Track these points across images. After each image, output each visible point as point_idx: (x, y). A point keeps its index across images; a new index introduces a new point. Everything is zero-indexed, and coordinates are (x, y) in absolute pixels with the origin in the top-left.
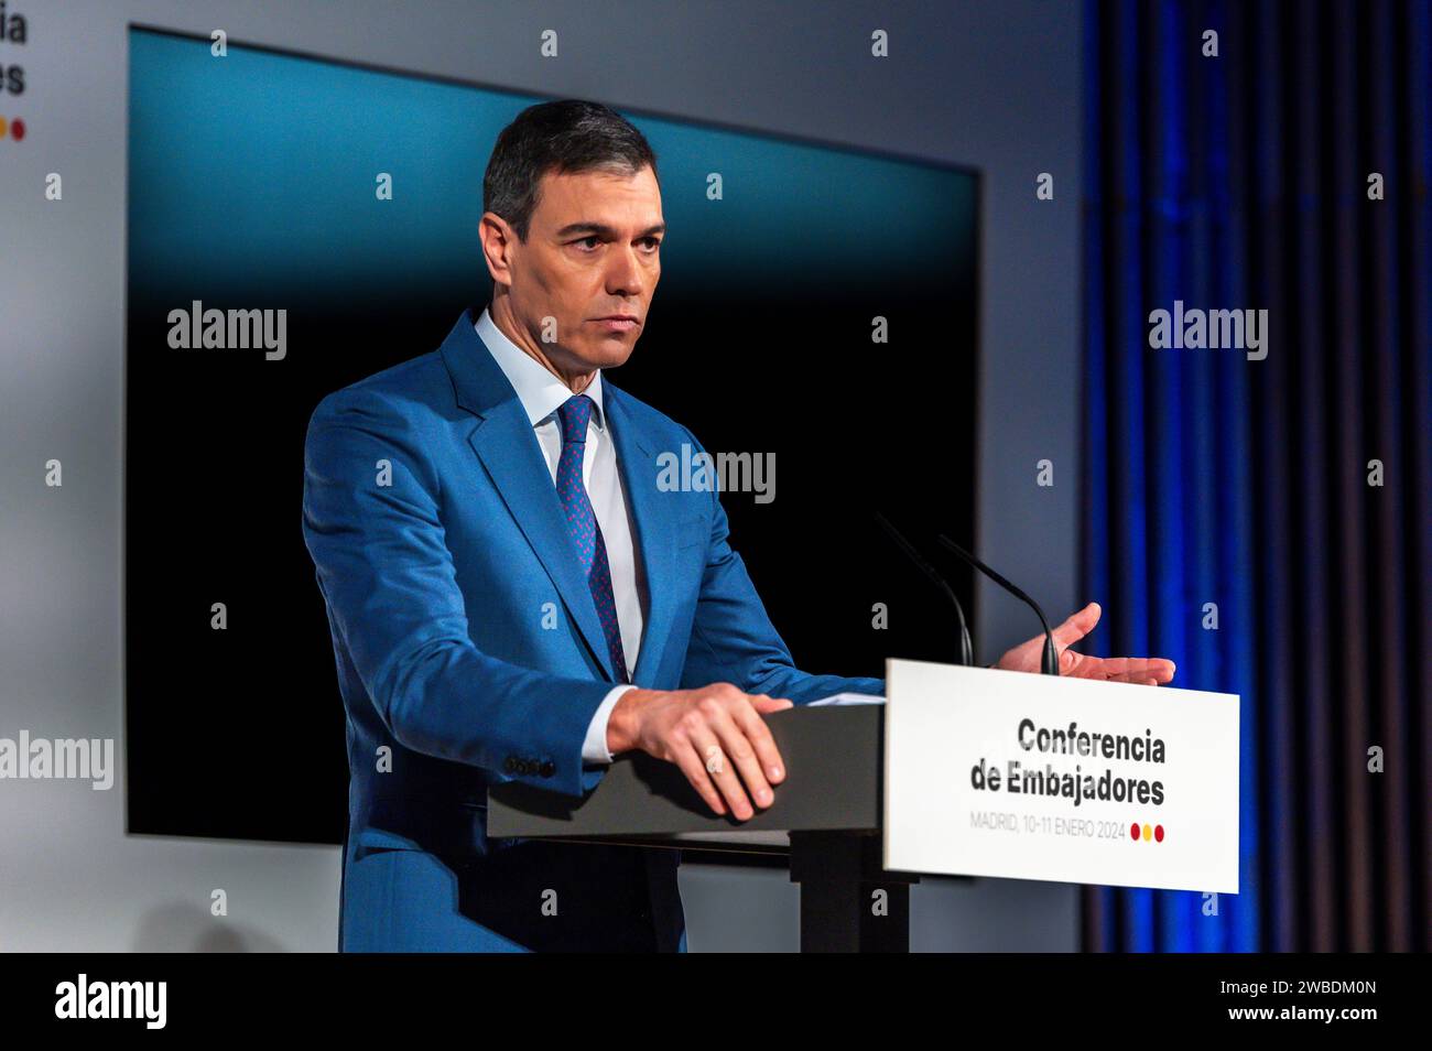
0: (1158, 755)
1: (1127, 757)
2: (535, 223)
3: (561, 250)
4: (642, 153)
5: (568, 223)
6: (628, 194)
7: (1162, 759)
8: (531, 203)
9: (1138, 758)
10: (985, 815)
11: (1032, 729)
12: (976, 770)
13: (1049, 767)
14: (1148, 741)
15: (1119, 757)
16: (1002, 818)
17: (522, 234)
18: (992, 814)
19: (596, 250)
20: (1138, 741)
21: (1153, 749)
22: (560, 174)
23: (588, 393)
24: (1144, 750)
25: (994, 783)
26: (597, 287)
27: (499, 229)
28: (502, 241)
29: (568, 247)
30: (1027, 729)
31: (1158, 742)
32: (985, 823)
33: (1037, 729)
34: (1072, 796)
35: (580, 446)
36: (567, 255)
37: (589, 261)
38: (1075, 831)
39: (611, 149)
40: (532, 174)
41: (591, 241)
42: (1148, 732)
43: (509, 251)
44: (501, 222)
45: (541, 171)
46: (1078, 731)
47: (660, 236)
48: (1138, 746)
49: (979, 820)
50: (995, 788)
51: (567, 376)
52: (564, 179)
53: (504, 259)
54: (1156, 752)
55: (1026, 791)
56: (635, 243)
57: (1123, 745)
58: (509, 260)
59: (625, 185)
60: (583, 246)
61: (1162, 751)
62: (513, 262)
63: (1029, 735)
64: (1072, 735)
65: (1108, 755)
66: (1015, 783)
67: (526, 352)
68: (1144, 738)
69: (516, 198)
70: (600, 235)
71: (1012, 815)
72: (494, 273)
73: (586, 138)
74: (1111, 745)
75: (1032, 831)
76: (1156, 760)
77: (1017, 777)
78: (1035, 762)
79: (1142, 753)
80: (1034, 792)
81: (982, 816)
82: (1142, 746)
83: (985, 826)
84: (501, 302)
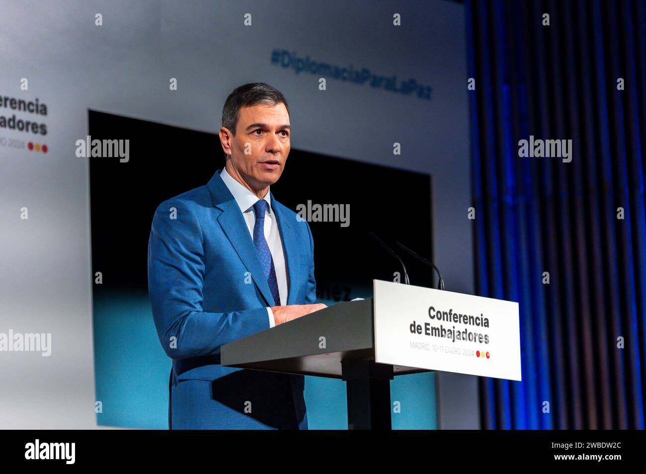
0: (486, 324)
1: (473, 324)
2: (238, 128)
3: (248, 136)
4: (279, 98)
5: (249, 125)
6: (273, 113)
7: (488, 326)
8: (236, 120)
9: (478, 325)
10: (416, 343)
11: (434, 311)
12: (411, 325)
13: (441, 326)
14: (482, 318)
15: (470, 324)
16: (423, 345)
17: (234, 133)
18: (419, 343)
19: (261, 135)
20: (477, 318)
21: (484, 322)
22: (246, 107)
23: (265, 199)
24: (480, 322)
25: (419, 331)
26: (262, 150)
27: (226, 133)
28: (228, 138)
29: (250, 135)
30: (432, 311)
31: (486, 319)
32: (417, 346)
33: (436, 311)
34: (451, 338)
35: (262, 219)
36: (250, 138)
37: (259, 140)
38: (454, 352)
39: (266, 95)
40: (236, 109)
41: (259, 131)
42: (482, 315)
43: (230, 141)
44: (226, 130)
45: (240, 107)
46: (453, 313)
47: (288, 130)
48: (478, 320)
49: (414, 345)
50: (420, 333)
51: (256, 191)
52: (248, 109)
53: (228, 144)
54: (485, 323)
55: (432, 335)
56: (277, 133)
57: (472, 320)
58: (230, 144)
59: (271, 109)
60: (256, 134)
61: (488, 322)
62: (231, 144)
63: (433, 313)
64: (450, 314)
65: (466, 323)
66: (428, 332)
67: (239, 182)
68: (480, 317)
69: (231, 119)
70: (262, 129)
71: (427, 344)
72: (225, 151)
73: (256, 92)
74: (467, 319)
75: (436, 351)
76: (485, 326)
77: (429, 329)
78: (435, 323)
79: (479, 323)
80: (436, 335)
81: (415, 343)
82: (479, 320)
83: (416, 348)
84: (229, 162)
